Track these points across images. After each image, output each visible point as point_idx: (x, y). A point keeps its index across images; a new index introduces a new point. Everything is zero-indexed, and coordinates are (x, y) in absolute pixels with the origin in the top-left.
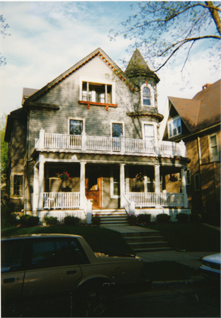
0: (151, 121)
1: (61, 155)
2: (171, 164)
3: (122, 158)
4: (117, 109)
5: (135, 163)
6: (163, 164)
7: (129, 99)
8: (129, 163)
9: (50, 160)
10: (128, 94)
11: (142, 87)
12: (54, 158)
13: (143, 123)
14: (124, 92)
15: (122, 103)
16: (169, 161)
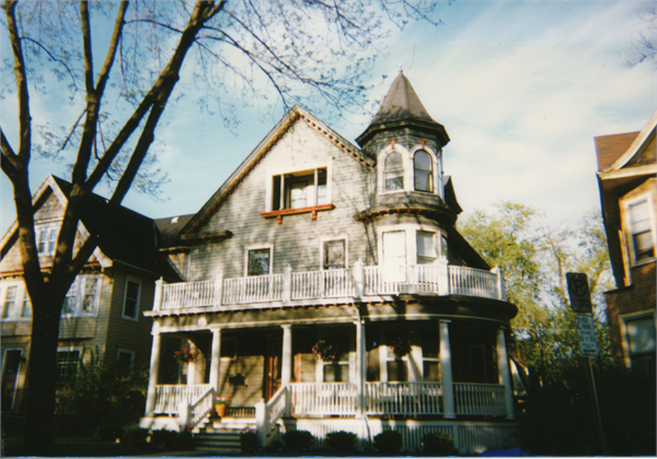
0: (398, 222)
1: (182, 319)
2: (395, 315)
3: (283, 313)
4: (334, 213)
5: (309, 321)
6: (373, 317)
7: (359, 187)
8: (298, 321)
9: (166, 329)
10: (357, 176)
11: (381, 156)
12: (172, 325)
13: (380, 229)
14: (348, 176)
15: (343, 200)
16: (388, 308)
